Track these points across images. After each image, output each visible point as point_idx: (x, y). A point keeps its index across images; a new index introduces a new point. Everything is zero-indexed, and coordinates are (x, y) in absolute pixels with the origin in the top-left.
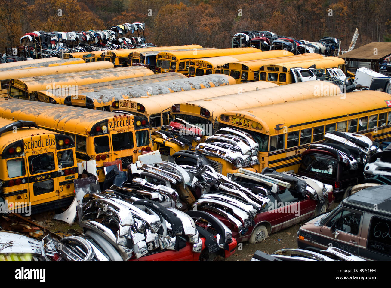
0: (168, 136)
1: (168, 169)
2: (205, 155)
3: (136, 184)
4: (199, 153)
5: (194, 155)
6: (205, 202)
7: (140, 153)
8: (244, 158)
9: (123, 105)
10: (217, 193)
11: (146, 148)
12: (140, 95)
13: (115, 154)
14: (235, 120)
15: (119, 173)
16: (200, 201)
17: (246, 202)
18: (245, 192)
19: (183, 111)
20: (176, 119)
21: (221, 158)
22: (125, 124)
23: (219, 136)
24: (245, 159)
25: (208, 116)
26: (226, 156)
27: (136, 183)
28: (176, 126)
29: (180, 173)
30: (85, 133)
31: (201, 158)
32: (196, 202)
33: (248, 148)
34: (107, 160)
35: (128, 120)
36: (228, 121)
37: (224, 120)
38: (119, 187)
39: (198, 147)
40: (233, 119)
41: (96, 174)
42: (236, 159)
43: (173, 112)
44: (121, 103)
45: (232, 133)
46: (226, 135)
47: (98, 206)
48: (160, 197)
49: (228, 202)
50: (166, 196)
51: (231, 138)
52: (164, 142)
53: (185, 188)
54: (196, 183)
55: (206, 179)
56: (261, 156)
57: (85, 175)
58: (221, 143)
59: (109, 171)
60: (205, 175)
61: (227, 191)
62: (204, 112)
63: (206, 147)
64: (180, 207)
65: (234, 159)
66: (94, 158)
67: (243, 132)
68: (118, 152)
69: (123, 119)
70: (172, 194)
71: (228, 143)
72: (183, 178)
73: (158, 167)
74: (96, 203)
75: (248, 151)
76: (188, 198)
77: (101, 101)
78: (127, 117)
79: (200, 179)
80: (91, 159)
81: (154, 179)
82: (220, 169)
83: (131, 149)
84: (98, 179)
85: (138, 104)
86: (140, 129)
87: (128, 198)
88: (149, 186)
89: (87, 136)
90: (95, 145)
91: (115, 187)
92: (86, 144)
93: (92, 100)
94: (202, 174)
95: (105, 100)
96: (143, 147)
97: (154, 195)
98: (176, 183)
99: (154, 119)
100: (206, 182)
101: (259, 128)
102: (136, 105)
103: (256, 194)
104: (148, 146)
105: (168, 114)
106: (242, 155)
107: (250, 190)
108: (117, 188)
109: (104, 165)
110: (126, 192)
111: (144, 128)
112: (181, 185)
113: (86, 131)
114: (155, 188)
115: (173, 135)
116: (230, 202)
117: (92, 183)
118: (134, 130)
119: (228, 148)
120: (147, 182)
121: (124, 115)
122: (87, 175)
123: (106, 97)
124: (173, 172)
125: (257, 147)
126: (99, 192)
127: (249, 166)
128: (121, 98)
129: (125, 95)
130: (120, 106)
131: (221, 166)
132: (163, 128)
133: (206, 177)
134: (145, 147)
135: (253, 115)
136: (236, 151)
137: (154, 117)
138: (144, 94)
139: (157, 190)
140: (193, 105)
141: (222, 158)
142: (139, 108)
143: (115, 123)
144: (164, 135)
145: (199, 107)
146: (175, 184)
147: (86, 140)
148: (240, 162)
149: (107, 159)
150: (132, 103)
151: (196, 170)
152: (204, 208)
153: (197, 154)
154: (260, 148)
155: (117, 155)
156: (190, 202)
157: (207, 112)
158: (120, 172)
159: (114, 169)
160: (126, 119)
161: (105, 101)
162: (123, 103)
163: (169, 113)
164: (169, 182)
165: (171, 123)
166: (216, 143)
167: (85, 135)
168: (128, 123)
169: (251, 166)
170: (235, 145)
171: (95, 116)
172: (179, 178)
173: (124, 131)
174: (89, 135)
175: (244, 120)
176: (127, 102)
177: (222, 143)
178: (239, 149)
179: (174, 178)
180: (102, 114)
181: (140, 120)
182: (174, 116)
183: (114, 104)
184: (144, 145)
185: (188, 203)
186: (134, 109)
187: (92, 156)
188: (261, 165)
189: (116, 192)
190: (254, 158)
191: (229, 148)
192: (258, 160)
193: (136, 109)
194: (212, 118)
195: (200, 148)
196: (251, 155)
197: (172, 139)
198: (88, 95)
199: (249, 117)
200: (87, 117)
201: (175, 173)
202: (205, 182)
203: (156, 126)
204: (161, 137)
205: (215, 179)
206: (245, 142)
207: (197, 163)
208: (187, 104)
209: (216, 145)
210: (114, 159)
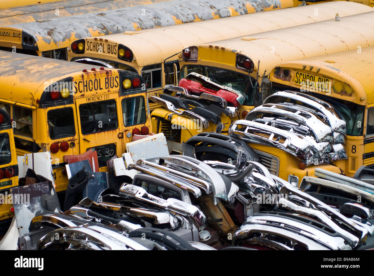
0: (177, 105)
1: (184, 168)
2: (247, 142)
3: (125, 196)
4: (235, 137)
5: (227, 141)
6: (254, 230)
7: (129, 138)
8: (319, 147)
9: (92, 48)
10: (276, 214)
11: (140, 129)
12: (120, 28)
13: (85, 140)
14: (302, 77)
15: (93, 175)
16: (246, 228)
17: (330, 231)
18: (328, 213)
19: (203, 60)
20: (191, 74)
21: (276, 147)
22: (103, 85)
23: (273, 107)
24: (321, 149)
25: (249, 69)
26: (286, 144)
27: (126, 194)
28: (190, 87)
29: (207, 176)
30: (30, 102)
31: (240, 147)
32: (238, 230)
33: (327, 129)
34: (71, 152)
35: (108, 78)
36: (287, 78)
37: (281, 76)
38: (95, 202)
39: (234, 127)
40: (298, 76)
41: (50, 178)
42: (305, 150)
43: (184, 62)
44: (89, 44)
45: (294, 102)
46: (285, 105)
47: (68, 241)
48: (172, 221)
49: (296, 230)
50: (183, 219)
51: (294, 111)
52: (170, 117)
53: (216, 204)
54: (235, 195)
55: (252, 186)
56: (351, 144)
57: (31, 179)
58: (275, 119)
59: (76, 173)
60: (250, 180)
61: (294, 211)
62: (242, 62)
63: (249, 126)
64: (207, 238)
65: (300, 151)
66: (47, 148)
67: (317, 99)
68: (90, 137)
69: (100, 75)
70: (194, 216)
71: (288, 119)
72: (213, 186)
73: (165, 165)
74: (64, 235)
75: (327, 135)
76: (221, 223)
77: (50, 40)
78: (107, 73)
79: (243, 187)
80: (41, 150)
81: (159, 188)
82: (275, 167)
83: (114, 131)
84: (54, 186)
85: (121, 47)
86: (130, 94)
87: (114, 222)
88: (151, 199)
89: (34, 107)
90: (49, 124)
91: (88, 201)
92: (32, 122)
93: (34, 37)
94: (246, 177)
95: (58, 37)
96: (134, 127)
97: (162, 218)
98: (200, 195)
99: (149, 74)
100: (254, 193)
101: (346, 92)
102: (117, 48)
103: (349, 216)
104: (143, 125)
105: (175, 64)
106: (316, 141)
107: (338, 210)
108: (91, 203)
109: (66, 161)
110: (108, 212)
111: (136, 93)
112: (208, 199)
113: (32, 99)
114: (163, 205)
115: (186, 103)
116: (302, 232)
117: (45, 193)
118: (119, 96)
119: (290, 128)
120: (147, 193)
121: (101, 69)
122: (34, 179)
123: (60, 33)
124: (193, 175)
125: (343, 127)
126: (60, 211)
127: (328, 162)
128: (86, 33)
129: (94, 29)
130: (86, 49)
131: (278, 163)
132: (166, 91)
133: (253, 184)
134: (139, 127)
135: (335, 68)
136: (304, 134)
137: (150, 71)
138: (128, 27)
139: (166, 209)
140: (223, 49)
141: (278, 148)
142: (122, 54)
143: (85, 84)
144: (169, 104)
145: (233, 52)
146: (200, 197)
147: (31, 116)
148: (311, 155)
149: (70, 150)
150: (109, 45)
151: (235, 172)
152: (252, 242)
153: (233, 140)
154: (348, 128)
155: (89, 141)
156: (225, 230)
157: (248, 62)
158: (95, 174)
159: (84, 168)
160: (105, 76)
161: (57, 39)
162: (92, 45)
163: (177, 63)
164: (187, 193)
165: (181, 82)
166: (267, 119)
167: (29, 107)
168: (108, 83)
169: (332, 163)
170: (303, 123)
171: (48, 70)
172: (206, 187)
173: (100, 98)
174: (38, 105)
175: (319, 78)
176: (99, 42)
177: (277, 119)
178: (309, 130)
179: (196, 186)
180: (59, 67)
181: (130, 79)
182: (186, 69)
183: (75, 46)
184: (135, 124)
185: (221, 230)
186: (114, 55)
187: (43, 144)
188: (350, 160)
189: (91, 211)
190: (338, 147)
191: (292, 130)
192: (345, 151)
193: (116, 56)
194: (258, 73)
195: (237, 129)
196: (332, 143)
197: (184, 112)
198: (26, 29)
199: (328, 72)
200: (33, 72)
201: (198, 176)
202: (251, 193)
203: (154, 87)
204: (164, 107)
205: (270, 187)
206: (320, 118)
207: (238, 158)
208: (211, 47)
209: (267, 123)
210: (83, 150)
